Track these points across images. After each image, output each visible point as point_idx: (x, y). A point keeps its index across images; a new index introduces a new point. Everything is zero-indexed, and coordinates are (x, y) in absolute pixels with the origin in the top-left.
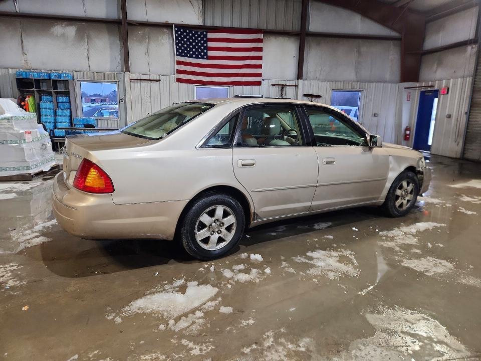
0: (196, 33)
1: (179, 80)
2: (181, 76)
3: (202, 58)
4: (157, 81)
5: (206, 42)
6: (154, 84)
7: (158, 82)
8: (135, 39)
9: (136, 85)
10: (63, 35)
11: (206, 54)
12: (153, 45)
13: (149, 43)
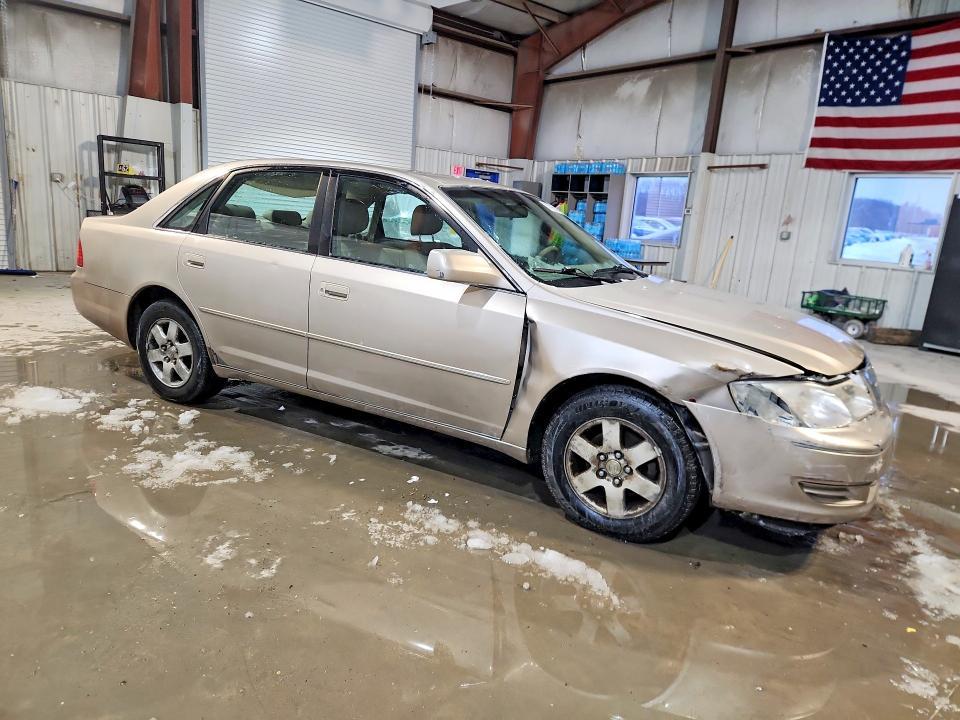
0: (880, 42)
1: (811, 163)
2: (821, 153)
3: (886, 102)
4: (762, 166)
5: (904, 61)
6: (755, 176)
7: (765, 171)
8: (742, 82)
9: (721, 178)
10: (631, 97)
11: (897, 91)
12: (777, 89)
13: (768, 86)
